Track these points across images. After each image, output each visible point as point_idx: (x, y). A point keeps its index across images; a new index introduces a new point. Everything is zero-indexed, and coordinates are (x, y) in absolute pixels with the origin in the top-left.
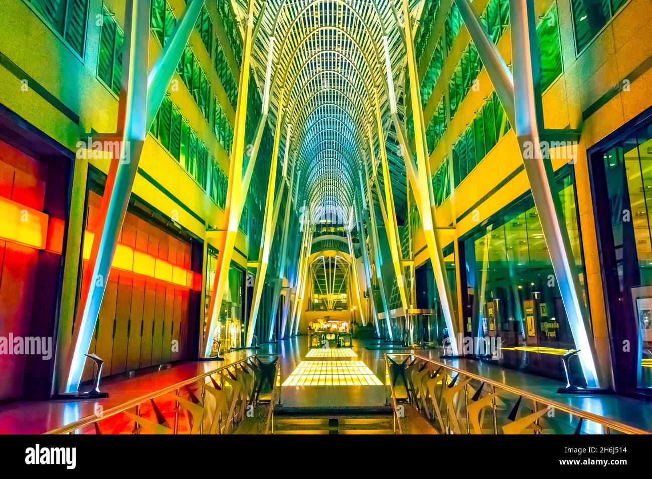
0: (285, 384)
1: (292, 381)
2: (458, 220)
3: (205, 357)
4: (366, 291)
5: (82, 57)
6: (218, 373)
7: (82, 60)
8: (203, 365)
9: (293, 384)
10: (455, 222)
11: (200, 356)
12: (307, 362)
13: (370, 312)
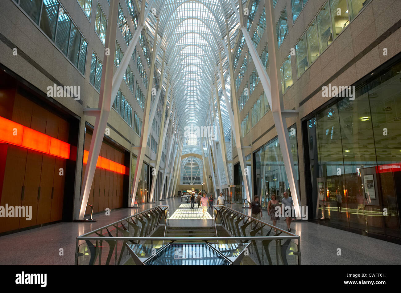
0: (170, 218)
1: (173, 217)
2: (253, 143)
3: (131, 207)
4: (210, 175)
5: (84, 75)
6: (135, 217)
7: (84, 76)
8: (131, 211)
9: (174, 218)
10: (251, 144)
11: (129, 206)
12: (180, 210)
13: (212, 185)
